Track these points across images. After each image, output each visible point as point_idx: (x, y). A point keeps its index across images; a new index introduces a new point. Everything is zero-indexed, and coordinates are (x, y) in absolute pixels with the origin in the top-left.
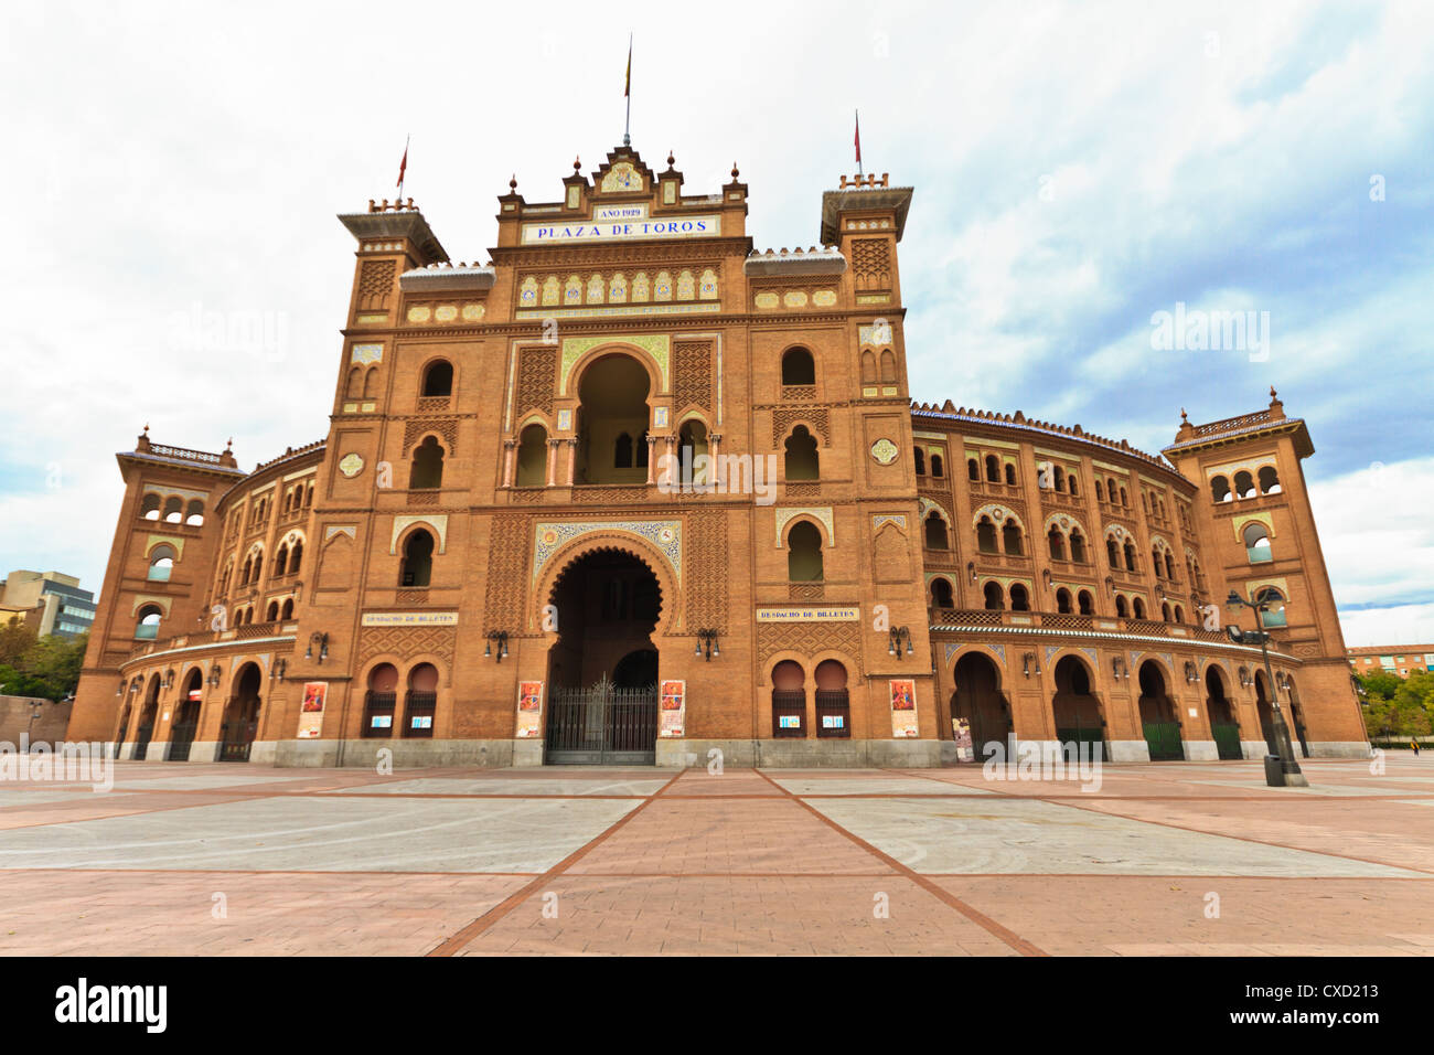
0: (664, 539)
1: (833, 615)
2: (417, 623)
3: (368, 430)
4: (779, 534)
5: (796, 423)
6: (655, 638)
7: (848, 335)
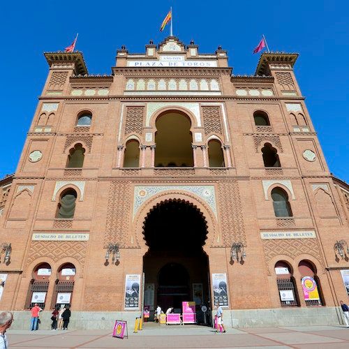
0: (206, 195)
1: (301, 235)
2: (64, 239)
3: (47, 140)
4: (266, 192)
5: (265, 142)
6: (206, 248)
7: (281, 107)
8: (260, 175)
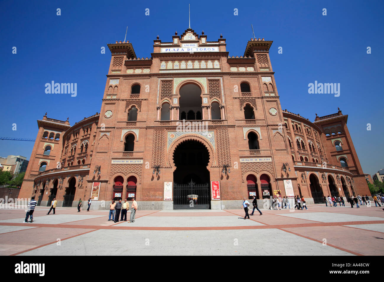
0: (209, 137)
1: (263, 160)
2: (129, 163)
3: (114, 104)
4: (244, 135)
5: (246, 103)
6: (208, 168)
7: (258, 79)
8: (242, 125)
